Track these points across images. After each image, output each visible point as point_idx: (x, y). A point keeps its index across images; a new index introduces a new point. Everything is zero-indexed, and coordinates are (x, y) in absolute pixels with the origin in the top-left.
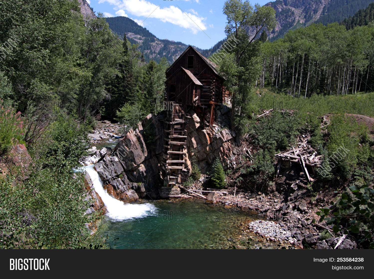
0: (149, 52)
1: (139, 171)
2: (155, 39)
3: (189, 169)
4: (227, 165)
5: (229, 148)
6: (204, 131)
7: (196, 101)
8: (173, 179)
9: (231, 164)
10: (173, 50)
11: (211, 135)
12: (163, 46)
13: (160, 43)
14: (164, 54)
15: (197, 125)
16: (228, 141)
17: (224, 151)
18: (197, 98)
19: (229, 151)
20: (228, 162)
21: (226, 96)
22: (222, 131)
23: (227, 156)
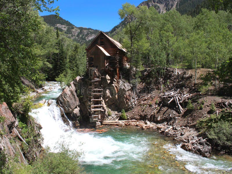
0: (71, 35)
1: (74, 113)
2: (74, 27)
3: (105, 110)
4: (129, 105)
5: (130, 95)
6: (113, 85)
7: (107, 66)
8: (96, 117)
9: (132, 104)
10: (86, 33)
11: (118, 87)
12: (79, 31)
13: (77, 29)
14: (80, 36)
15: (109, 82)
16: (129, 90)
17: (126, 97)
18: (108, 64)
19: (130, 96)
20: (130, 103)
21: (125, 61)
22: (125, 84)
23: (129, 100)
